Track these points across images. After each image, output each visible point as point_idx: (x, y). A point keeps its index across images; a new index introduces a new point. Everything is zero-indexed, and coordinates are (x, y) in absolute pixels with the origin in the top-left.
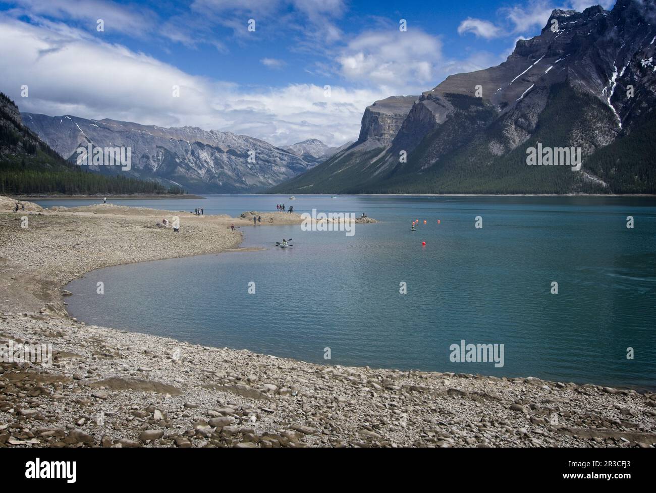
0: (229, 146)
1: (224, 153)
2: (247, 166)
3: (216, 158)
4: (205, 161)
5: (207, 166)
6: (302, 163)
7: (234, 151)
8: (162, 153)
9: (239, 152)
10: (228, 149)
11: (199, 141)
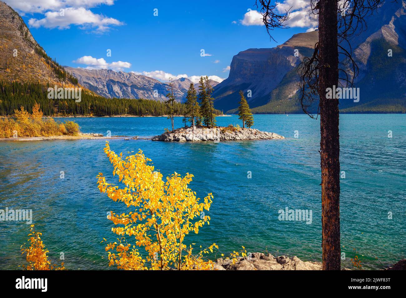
0: (132, 82)
1: (129, 87)
2: (145, 96)
3: (124, 90)
4: (117, 92)
5: (118, 96)
6: (181, 94)
7: (136, 85)
8: (88, 87)
9: (139, 87)
10: (132, 84)
11: (112, 79)
